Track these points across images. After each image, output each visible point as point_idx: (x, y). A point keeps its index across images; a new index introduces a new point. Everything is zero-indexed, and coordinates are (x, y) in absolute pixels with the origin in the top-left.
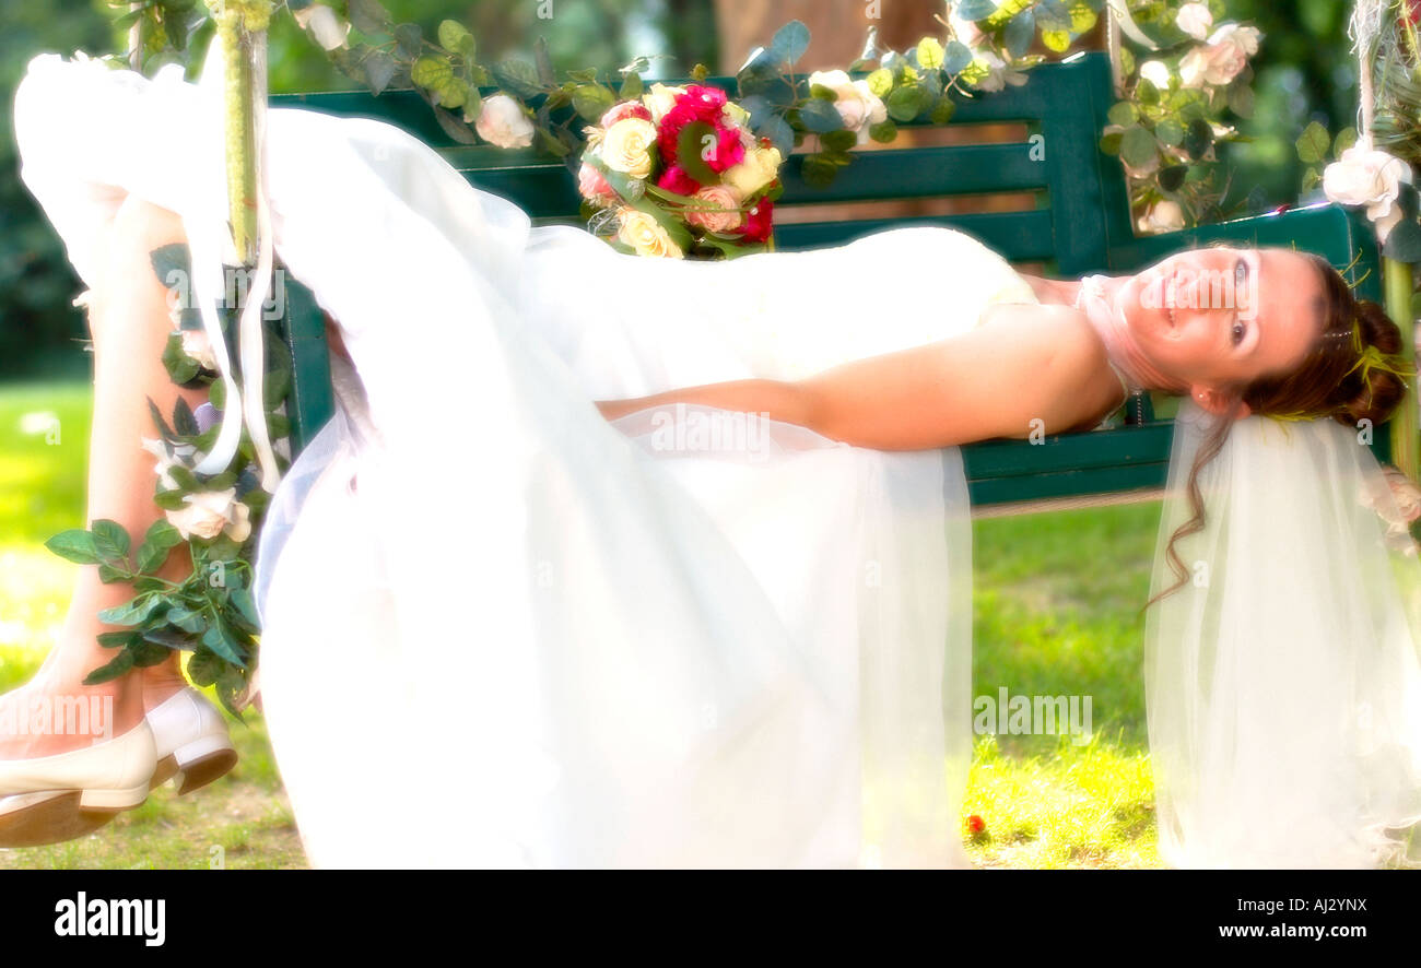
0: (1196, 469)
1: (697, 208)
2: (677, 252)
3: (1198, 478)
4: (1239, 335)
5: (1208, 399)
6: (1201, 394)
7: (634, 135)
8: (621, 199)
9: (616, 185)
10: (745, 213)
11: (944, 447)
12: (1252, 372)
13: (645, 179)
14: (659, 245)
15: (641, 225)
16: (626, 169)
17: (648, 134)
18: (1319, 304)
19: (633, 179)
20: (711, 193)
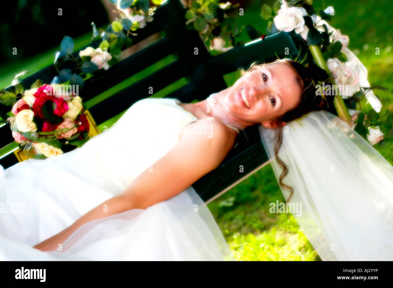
0: (276, 153)
1: (60, 133)
2: (60, 151)
3: (278, 156)
4: (273, 102)
5: (270, 125)
6: (267, 125)
7: (26, 116)
8: (31, 141)
9: (27, 137)
10: (77, 126)
11: (186, 189)
12: (283, 112)
13: (37, 131)
14: (52, 150)
15: (42, 147)
16: (28, 130)
17: (30, 114)
18: (298, 80)
19: (32, 132)
20: (62, 125)
